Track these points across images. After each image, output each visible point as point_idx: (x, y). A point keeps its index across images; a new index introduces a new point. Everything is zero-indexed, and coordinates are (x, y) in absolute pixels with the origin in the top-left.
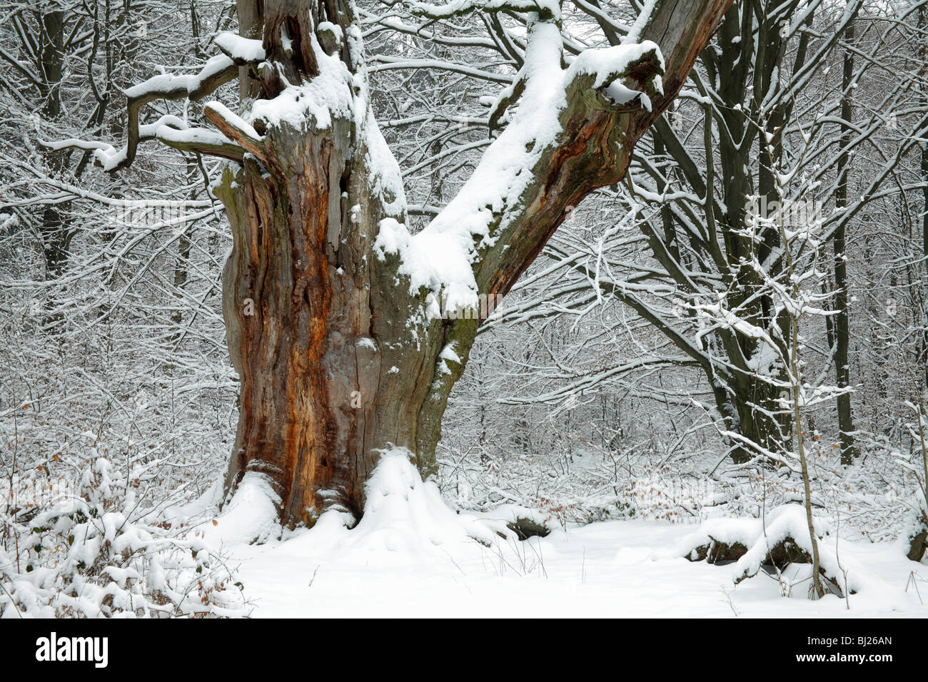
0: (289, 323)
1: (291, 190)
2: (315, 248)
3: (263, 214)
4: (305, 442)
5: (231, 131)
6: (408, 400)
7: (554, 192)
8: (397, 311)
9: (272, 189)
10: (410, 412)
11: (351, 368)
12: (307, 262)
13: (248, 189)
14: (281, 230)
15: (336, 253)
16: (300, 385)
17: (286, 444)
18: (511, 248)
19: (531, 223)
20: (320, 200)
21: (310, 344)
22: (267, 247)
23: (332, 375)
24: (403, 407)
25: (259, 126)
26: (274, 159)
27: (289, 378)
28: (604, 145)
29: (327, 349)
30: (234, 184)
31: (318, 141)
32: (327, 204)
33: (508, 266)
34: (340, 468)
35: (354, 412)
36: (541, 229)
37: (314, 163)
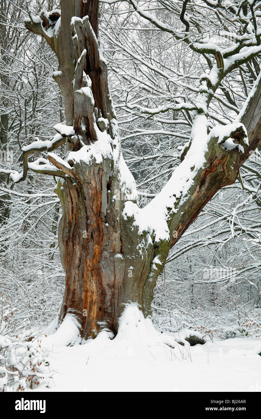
0: (85, 248)
1: (85, 190)
2: (96, 215)
3: (74, 200)
4: (92, 300)
5: (59, 165)
6: (138, 281)
7: (203, 189)
8: (132, 242)
9: (77, 190)
10: (139, 287)
11: (112, 267)
12: (93, 221)
13: (68, 190)
14: (81, 207)
15: (105, 217)
16: (90, 275)
17: (84, 301)
18: (185, 214)
19: (193, 203)
20: (98, 194)
21: (94, 257)
22: (75, 215)
23: (104, 270)
24: (136, 284)
25: (71, 163)
26: (77, 177)
27: (85, 272)
28: (225, 168)
29: (101, 259)
30: (62, 188)
31: (97, 169)
32: (101, 196)
33: (183, 222)
34: (107, 312)
35: (113, 286)
36: (198, 205)
37: (95, 178)
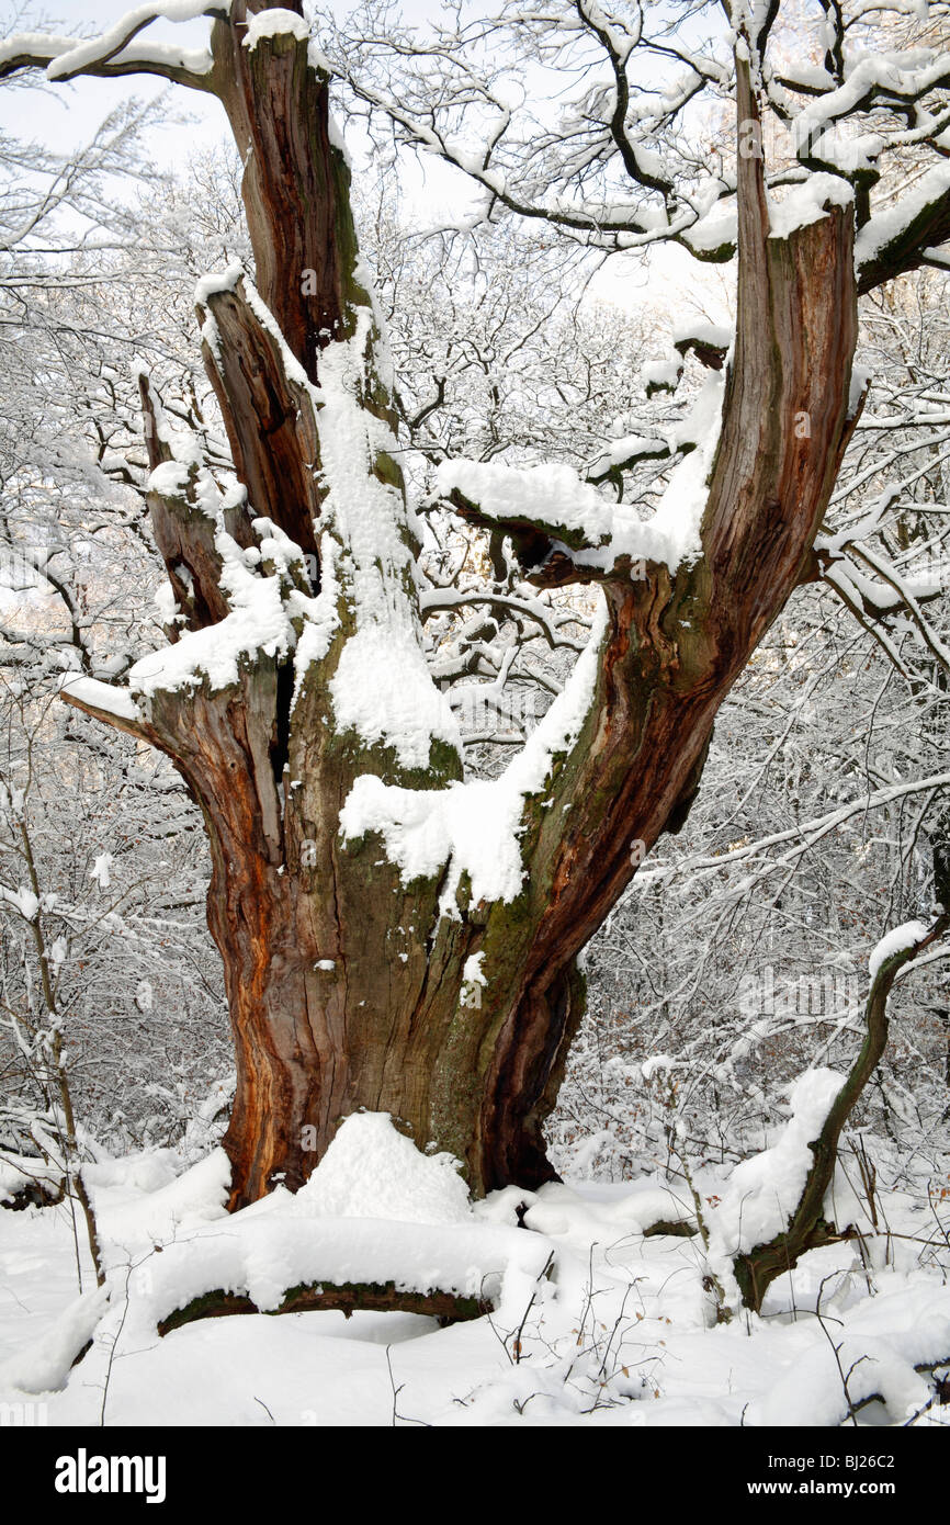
0: (232, 947)
1: (195, 774)
2: (244, 846)
4: (269, 1107)
6: (400, 1045)
7: (619, 716)
8: (371, 919)
10: (407, 1062)
11: (298, 1005)
12: (239, 864)
15: (279, 848)
16: (251, 1029)
17: (247, 1111)
18: (576, 807)
19: (596, 768)
20: (233, 781)
21: (254, 974)
23: (273, 1016)
24: (393, 1057)
26: (158, 740)
27: (239, 1021)
28: (655, 632)
29: (268, 980)
33: (573, 835)
35: (317, 1066)
36: (615, 775)
37: (211, 736)
